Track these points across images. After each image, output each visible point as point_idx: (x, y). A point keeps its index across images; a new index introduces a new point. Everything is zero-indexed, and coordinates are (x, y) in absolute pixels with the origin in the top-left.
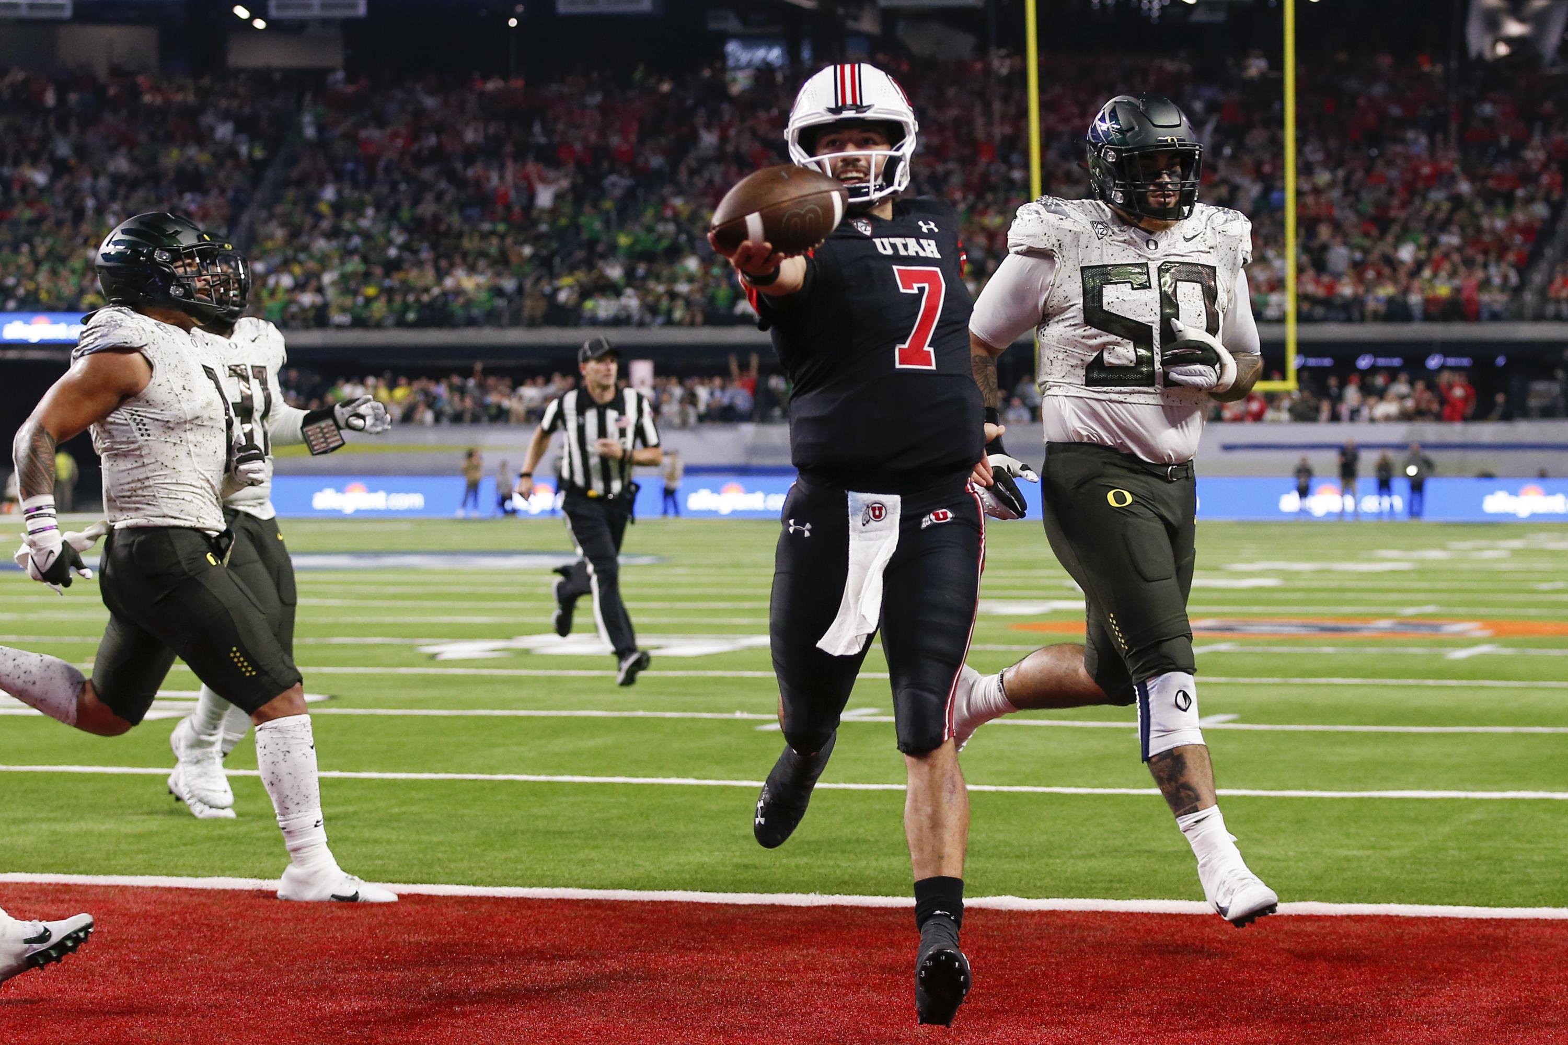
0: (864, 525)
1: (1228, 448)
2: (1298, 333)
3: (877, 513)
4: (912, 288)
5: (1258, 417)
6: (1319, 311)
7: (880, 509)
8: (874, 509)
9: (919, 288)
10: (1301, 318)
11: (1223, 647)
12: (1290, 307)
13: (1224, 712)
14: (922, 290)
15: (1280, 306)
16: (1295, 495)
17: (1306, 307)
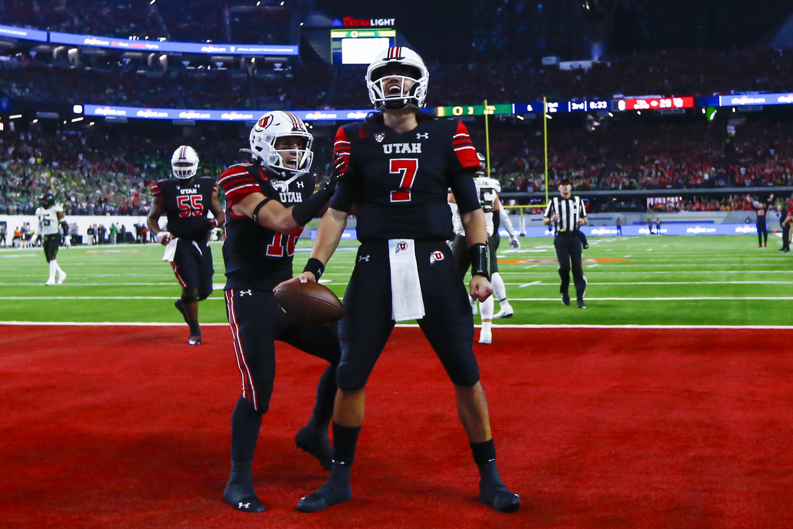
0: (396, 252)
1: (533, 220)
2: (548, 194)
3: (403, 246)
4: (398, 171)
5: (539, 213)
6: (553, 189)
7: (404, 245)
8: (401, 245)
9: (401, 171)
10: (549, 191)
11: (536, 266)
12: (547, 188)
13: (537, 280)
14: (402, 172)
15: (544, 188)
16: (548, 231)
17: (550, 188)
